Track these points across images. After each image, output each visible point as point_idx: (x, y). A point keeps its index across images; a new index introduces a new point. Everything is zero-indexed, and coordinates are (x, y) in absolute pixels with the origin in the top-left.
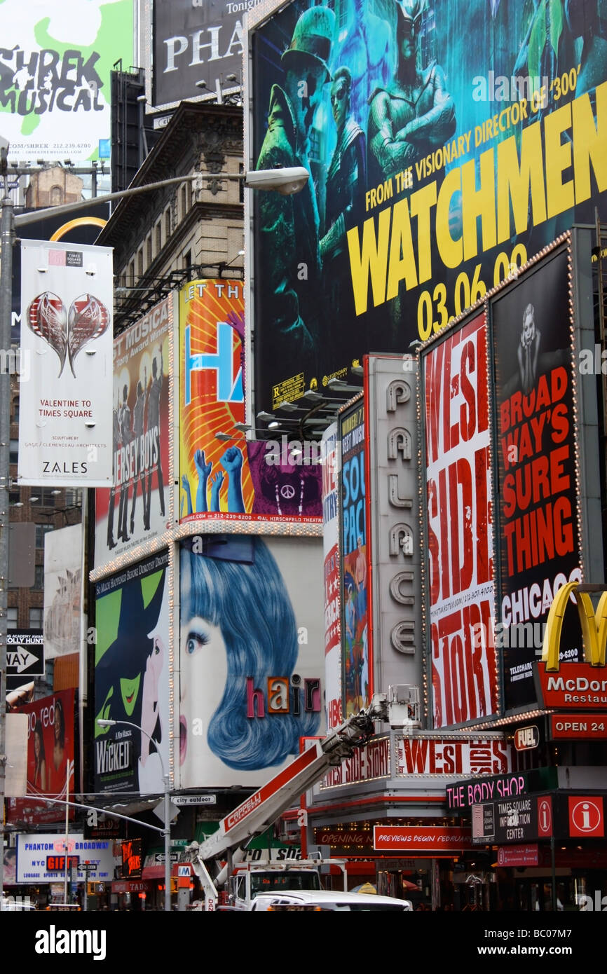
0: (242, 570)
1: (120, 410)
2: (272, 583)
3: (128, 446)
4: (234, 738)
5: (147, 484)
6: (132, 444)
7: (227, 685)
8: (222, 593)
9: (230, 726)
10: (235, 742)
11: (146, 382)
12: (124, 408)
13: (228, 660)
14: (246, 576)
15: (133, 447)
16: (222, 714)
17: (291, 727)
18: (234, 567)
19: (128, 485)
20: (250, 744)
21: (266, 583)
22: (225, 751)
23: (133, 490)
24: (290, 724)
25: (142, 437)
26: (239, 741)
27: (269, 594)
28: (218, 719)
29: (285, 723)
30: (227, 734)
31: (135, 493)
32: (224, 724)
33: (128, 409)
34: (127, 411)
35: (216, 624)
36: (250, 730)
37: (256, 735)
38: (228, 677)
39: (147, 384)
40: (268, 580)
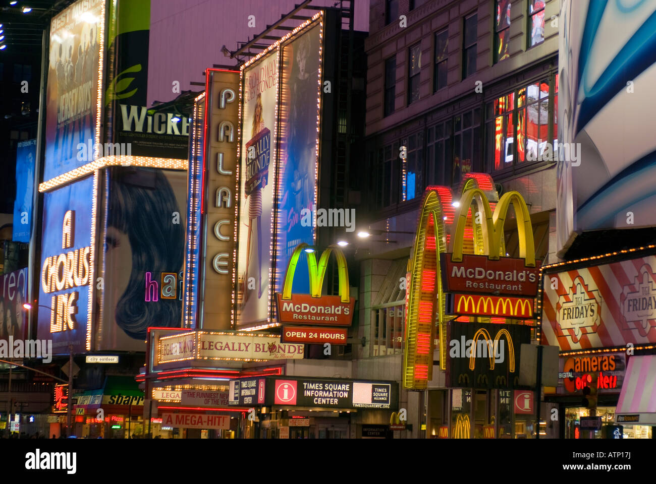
0: (147, 194)
1: (66, 64)
2: (169, 204)
3: (70, 92)
4: (135, 316)
5: (82, 123)
6: (74, 91)
7: (131, 276)
8: (130, 210)
9: (132, 307)
10: (135, 319)
11: (85, 46)
12: (69, 63)
13: (133, 259)
14: (149, 198)
15: (74, 94)
16: (127, 298)
17: (177, 309)
18: (141, 191)
19: (69, 122)
20: (146, 321)
21: (164, 204)
22: (128, 325)
23: (72, 127)
24: (176, 307)
25: (81, 87)
26: (138, 318)
27: (166, 212)
28: (124, 301)
29: (173, 307)
30: (129, 313)
31: (74, 128)
32: (127, 306)
33: (71, 64)
34: (71, 66)
35: (125, 233)
36: (147, 311)
37: (151, 315)
38: (132, 271)
39: (86, 47)
40: (165, 202)
